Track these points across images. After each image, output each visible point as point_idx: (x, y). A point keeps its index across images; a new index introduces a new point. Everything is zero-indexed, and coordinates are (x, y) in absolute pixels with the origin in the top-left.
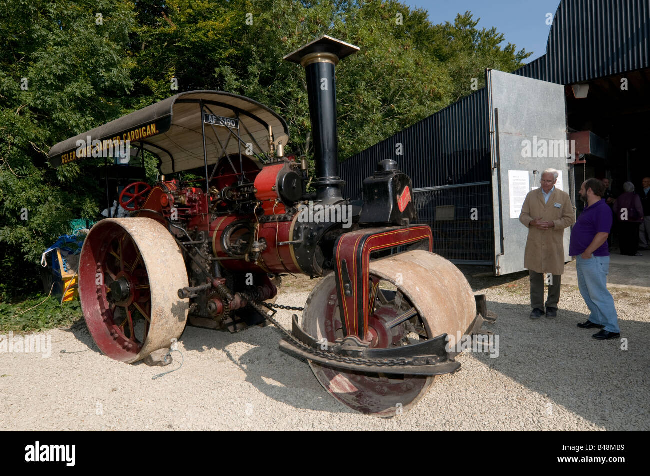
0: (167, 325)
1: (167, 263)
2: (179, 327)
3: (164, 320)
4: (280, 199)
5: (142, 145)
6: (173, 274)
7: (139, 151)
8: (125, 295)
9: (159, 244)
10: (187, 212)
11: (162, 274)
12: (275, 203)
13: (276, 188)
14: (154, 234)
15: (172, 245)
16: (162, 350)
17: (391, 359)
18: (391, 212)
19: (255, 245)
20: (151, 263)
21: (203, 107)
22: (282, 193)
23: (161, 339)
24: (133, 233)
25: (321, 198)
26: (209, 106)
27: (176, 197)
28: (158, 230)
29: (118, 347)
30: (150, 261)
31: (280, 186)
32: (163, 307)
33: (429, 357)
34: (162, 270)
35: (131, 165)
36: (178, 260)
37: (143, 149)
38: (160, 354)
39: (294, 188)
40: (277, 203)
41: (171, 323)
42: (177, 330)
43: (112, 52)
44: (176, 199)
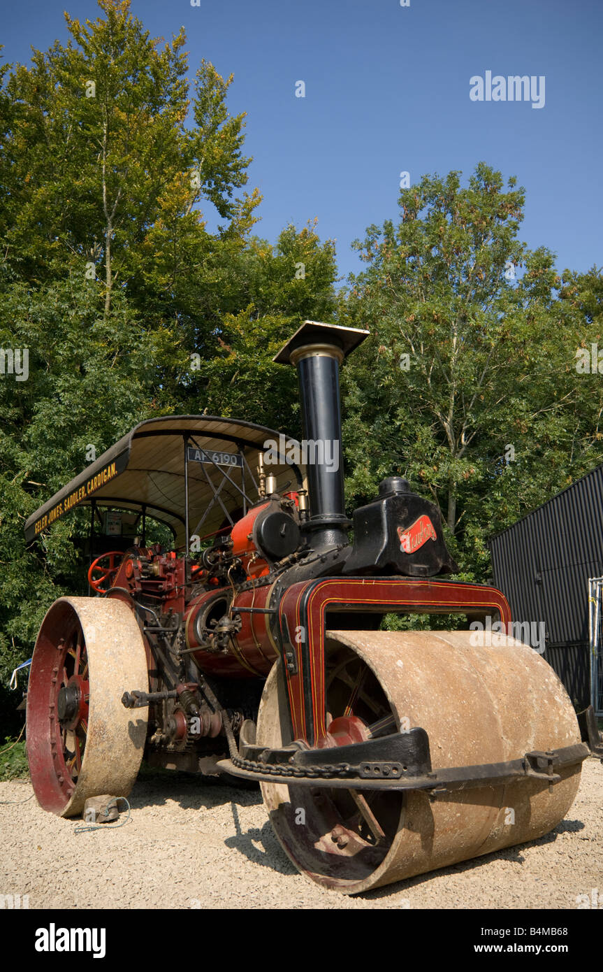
0: (110, 754)
1: (119, 657)
2: (130, 761)
3: (106, 745)
4: (259, 552)
5: (144, 509)
6: (125, 674)
7: (139, 517)
8: (71, 709)
9: (113, 629)
10: (160, 586)
11: (109, 672)
12: (251, 558)
13: (254, 535)
14: (111, 617)
15: (132, 633)
16: (105, 797)
17: (328, 766)
18: (382, 550)
19: (223, 622)
20: (95, 654)
21: (187, 439)
22: (263, 545)
23: (102, 776)
24: (81, 613)
25: (313, 547)
26: (195, 438)
27: (146, 564)
28: (118, 612)
29: (60, 797)
30: (94, 651)
31: (259, 532)
32: (105, 722)
33: (385, 764)
34: (110, 666)
35: (124, 537)
36: (136, 655)
37: (145, 514)
38: (101, 802)
39: (283, 536)
40: (254, 558)
41: (117, 750)
42: (128, 765)
43: (128, 393)
44: (144, 567)
